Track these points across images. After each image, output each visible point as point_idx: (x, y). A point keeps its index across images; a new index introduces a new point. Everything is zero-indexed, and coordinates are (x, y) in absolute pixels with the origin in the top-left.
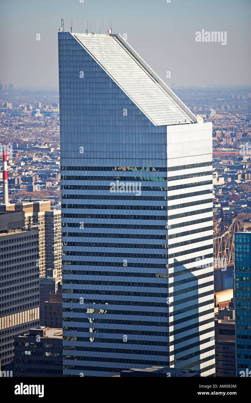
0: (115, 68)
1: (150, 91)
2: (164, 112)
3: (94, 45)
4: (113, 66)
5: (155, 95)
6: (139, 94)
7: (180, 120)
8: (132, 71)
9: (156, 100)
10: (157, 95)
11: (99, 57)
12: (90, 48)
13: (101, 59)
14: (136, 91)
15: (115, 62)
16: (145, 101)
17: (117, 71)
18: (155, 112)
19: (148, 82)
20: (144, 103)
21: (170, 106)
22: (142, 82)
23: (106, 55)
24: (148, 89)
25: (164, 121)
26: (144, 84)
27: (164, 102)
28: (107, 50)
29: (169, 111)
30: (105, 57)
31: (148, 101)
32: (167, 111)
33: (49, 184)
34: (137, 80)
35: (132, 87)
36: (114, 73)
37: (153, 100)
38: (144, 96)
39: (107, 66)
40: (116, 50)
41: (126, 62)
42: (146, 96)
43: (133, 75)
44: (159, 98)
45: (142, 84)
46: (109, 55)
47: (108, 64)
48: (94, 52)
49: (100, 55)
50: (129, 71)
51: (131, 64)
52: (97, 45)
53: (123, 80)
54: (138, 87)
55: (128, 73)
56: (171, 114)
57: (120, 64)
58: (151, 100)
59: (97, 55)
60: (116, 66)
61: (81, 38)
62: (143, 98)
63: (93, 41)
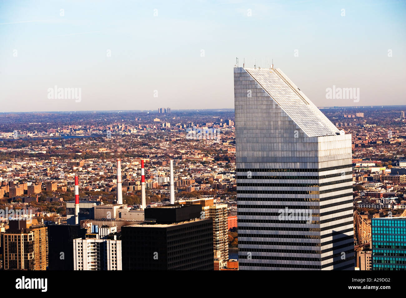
0: (277, 94)
1: (304, 111)
2: (315, 126)
3: (261, 77)
4: (275, 92)
5: (307, 114)
6: (295, 113)
7: (327, 133)
8: (289, 95)
9: (308, 118)
10: (309, 114)
11: (264, 85)
12: (258, 79)
13: (266, 87)
14: (294, 111)
15: (276, 89)
16: (300, 118)
17: (279, 96)
18: (309, 127)
19: (301, 104)
20: (300, 120)
21: (319, 122)
22: (298, 104)
23: (269, 84)
24: (302, 109)
25: (315, 134)
26: (299, 106)
27: (314, 119)
28: (271, 80)
29: (319, 126)
30: (269, 85)
31: (302, 118)
32: (317, 126)
33: (204, 186)
34: (294, 102)
35: (290, 108)
36: (276, 97)
37: (306, 118)
38: (299, 114)
39: (271, 92)
40: (277, 80)
41: (285, 89)
42: (301, 114)
43: (290, 99)
44: (311, 116)
45: (297, 106)
46: (272, 84)
47: (272, 91)
48: (261, 82)
49: (265, 84)
50: (287, 95)
51: (288, 90)
52: (263, 77)
53: (283, 103)
54: (294, 107)
55: (287, 97)
56: (320, 128)
57: (280, 90)
58: (304, 118)
59: (263, 84)
60: (278, 92)
61: (251, 72)
62: (298, 116)
63: (260, 73)
